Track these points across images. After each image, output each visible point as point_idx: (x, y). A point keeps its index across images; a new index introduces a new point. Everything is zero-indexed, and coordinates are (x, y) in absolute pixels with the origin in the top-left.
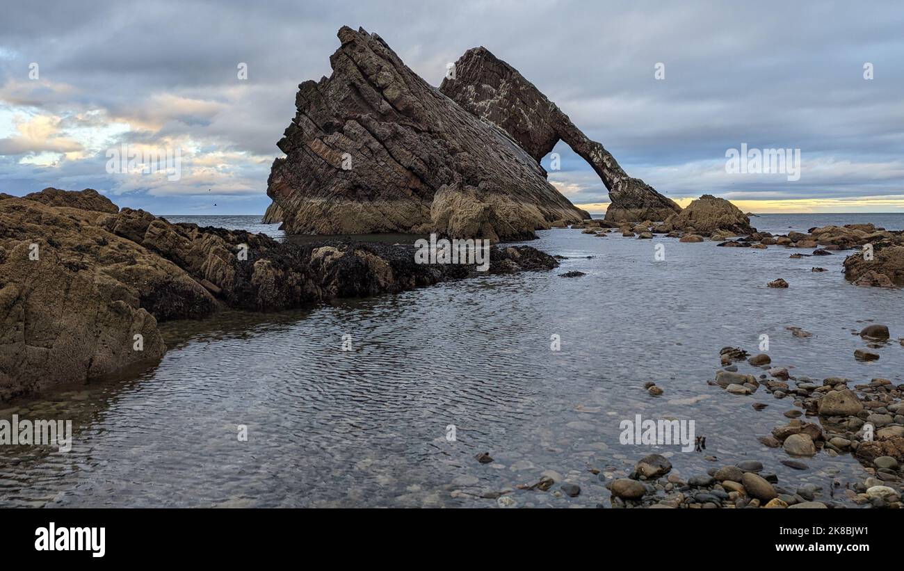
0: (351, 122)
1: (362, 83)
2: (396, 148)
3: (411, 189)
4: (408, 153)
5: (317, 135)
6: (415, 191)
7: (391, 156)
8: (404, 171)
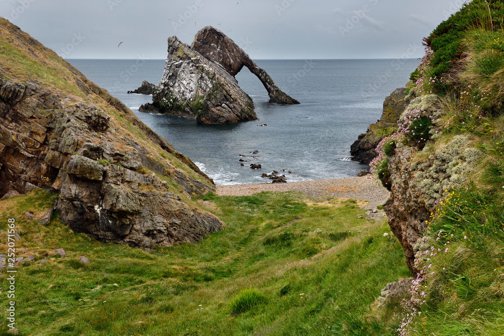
0: (224, 104)
1: (226, 95)
2: (233, 110)
4: (236, 111)
5: (213, 107)
8: (236, 115)
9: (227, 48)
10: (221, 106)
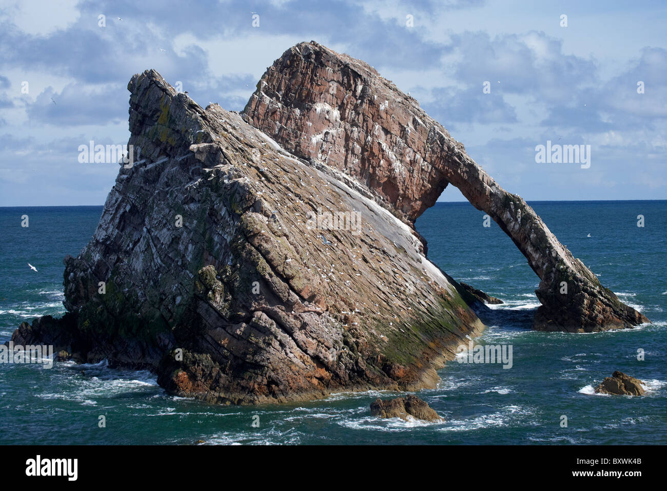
0: (259, 313)
1: (271, 276)
2: (303, 337)
3: (316, 378)
4: (315, 341)
5: (219, 324)
6: (321, 379)
7: (298, 346)
8: (309, 360)
9: (377, 117)
10: (248, 320)
